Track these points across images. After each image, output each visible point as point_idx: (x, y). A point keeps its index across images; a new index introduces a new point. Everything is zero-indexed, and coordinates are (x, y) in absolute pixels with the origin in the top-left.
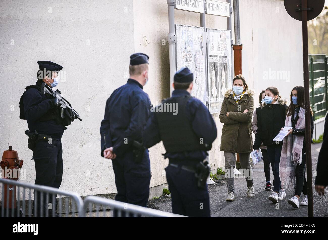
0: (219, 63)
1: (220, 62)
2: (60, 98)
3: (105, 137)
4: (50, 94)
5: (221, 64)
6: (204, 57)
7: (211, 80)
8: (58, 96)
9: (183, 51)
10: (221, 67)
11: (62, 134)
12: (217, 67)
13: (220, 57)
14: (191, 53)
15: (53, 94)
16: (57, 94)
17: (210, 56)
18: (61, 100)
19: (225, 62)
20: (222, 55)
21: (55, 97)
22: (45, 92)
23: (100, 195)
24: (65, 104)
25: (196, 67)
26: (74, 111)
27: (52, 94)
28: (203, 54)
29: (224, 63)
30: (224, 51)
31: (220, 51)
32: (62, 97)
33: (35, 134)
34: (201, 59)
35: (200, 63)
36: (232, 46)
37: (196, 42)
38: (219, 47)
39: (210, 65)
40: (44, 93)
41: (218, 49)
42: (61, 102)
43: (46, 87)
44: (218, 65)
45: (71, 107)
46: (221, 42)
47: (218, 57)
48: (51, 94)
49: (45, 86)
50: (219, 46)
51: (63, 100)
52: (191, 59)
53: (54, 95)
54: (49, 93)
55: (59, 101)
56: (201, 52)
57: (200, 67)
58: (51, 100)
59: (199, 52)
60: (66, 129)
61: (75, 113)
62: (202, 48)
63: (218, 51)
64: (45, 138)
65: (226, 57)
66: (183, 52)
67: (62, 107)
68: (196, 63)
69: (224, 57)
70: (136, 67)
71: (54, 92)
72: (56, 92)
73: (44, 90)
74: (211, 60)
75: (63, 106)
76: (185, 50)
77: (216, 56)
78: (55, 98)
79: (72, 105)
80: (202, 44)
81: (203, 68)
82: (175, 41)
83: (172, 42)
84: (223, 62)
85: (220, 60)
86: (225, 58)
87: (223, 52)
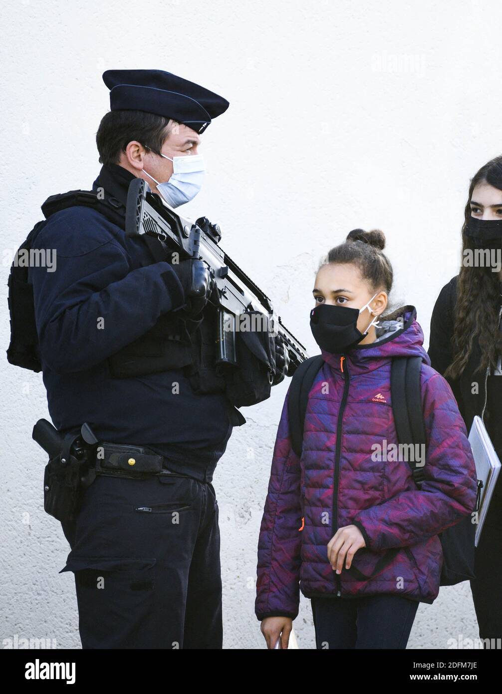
2: (219, 264)
4: (169, 237)
8: (206, 250)
11: (222, 448)
15: (183, 241)
16: (201, 239)
18: (223, 274)
21: (191, 253)
22: (147, 223)
24: (241, 291)
26: (283, 332)
27: (180, 240)
32: (227, 260)
33: (81, 442)
40: (138, 228)
42: (221, 284)
43: (149, 199)
45: (271, 312)
48: (173, 236)
49: (145, 195)
51: (231, 274)
53: (186, 243)
54: (163, 231)
55: (213, 276)
60: (241, 421)
61: (288, 342)
64: (132, 461)
67: (224, 309)
71: (188, 229)
72: (197, 231)
73: (142, 216)
79: (273, 305)
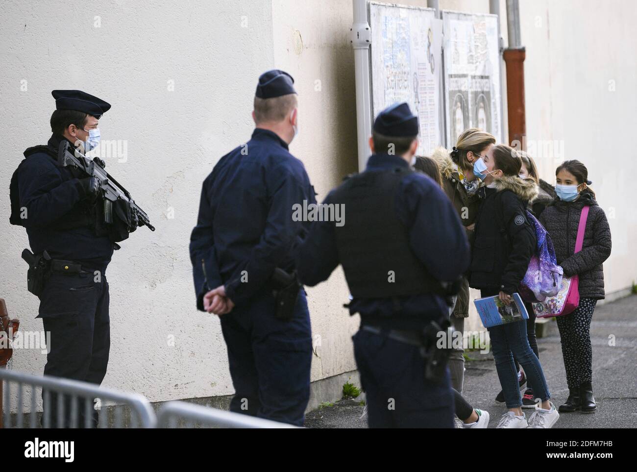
0: (472, 93)
1: (474, 90)
2: (104, 178)
3: (203, 265)
4: (79, 167)
5: (476, 94)
6: (435, 79)
7: (452, 132)
8: (97, 172)
9: (386, 64)
10: (476, 100)
11: (109, 260)
12: (467, 101)
13: (474, 77)
14: (407, 69)
15: (86, 168)
16: (95, 167)
17: (449, 75)
18: (106, 182)
19: (485, 90)
20: (479, 73)
21: (90, 174)
22: (67, 161)
23: (197, 398)
24: (115, 190)
25: (419, 102)
26: (136, 207)
27: (85, 168)
28: (432, 70)
29: (483, 92)
30: (483, 62)
31: (473, 63)
32: (108, 176)
34: (429, 83)
35: (426, 93)
36: (500, 51)
37: (416, 44)
38: (471, 54)
39: (450, 97)
40: (63, 163)
41: (468, 60)
42: (104, 187)
43: (69, 149)
44: (470, 96)
45: (130, 199)
46: (475, 42)
47: (469, 77)
48: (81, 166)
49: (67, 148)
50: (470, 51)
51: (110, 182)
52: (406, 83)
53: (88, 170)
54: (76, 164)
55: (100, 185)
56: (428, 66)
57: (427, 101)
58: (80, 181)
59: (424, 67)
60: (118, 247)
61: (138, 212)
62: (431, 56)
63: (469, 63)
64: (67, 267)
65: (487, 77)
66: (387, 66)
67: (106, 199)
68: (419, 91)
69: (482, 77)
70: (273, 101)
71: (88, 163)
72: (93, 164)
73: (66, 158)
74: (451, 86)
75: (110, 196)
76: (392, 63)
77: (464, 76)
78: (91, 176)
79: (131, 195)
80: (431, 48)
81: (434, 105)
82: (368, 41)
83: (362, 44)
84: (479, 90)
85: (474, 85)
86: (485, 81)
87: (481, 67)
